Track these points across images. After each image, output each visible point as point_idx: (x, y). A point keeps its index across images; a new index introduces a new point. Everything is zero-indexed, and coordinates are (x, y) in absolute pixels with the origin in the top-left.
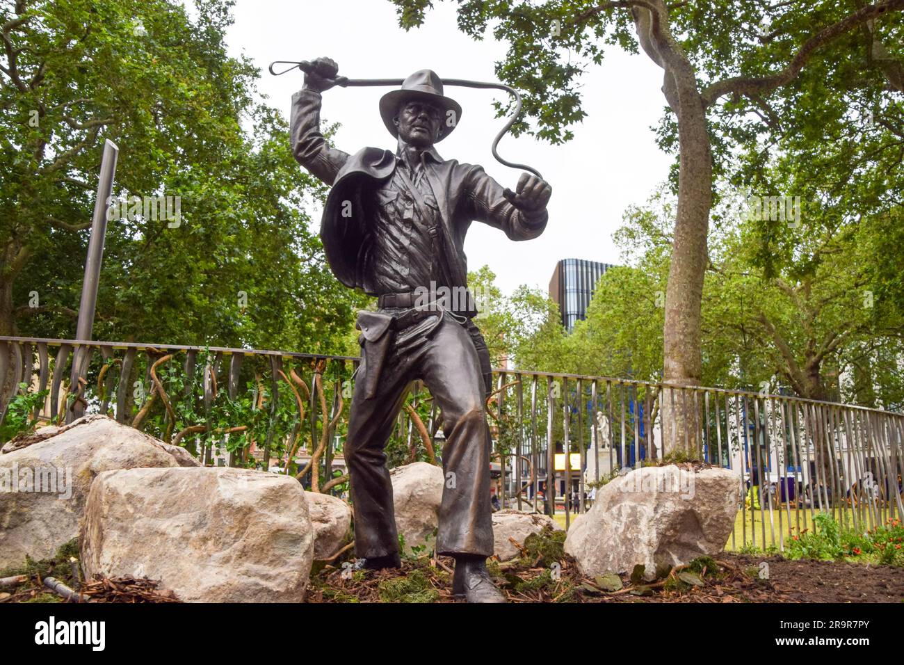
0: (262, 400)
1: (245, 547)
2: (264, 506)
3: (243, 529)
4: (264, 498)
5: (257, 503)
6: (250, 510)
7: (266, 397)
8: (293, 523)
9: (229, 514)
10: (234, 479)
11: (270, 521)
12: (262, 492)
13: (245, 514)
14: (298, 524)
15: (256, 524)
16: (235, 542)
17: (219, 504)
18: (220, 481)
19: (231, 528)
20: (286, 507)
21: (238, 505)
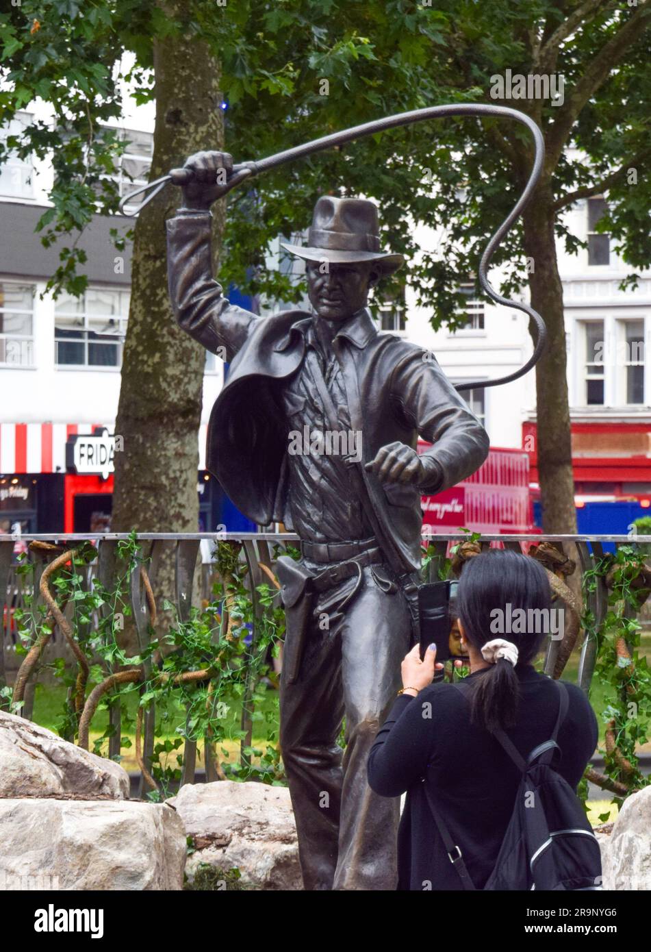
0: (231, 624)
1: (86, 884)
2: (104, 843)
3: (84, 866)
4: (104, 835)
5: (97, 841)
6: (90, 847)
7: (238, 619)
8: (132, 859)
9: (71, 852)
10: (77, 815)
11: (109, 858)
12: (102, 829)
13: (86, 852)
14: (137, 861)
15: (96, 861)
16: (77, 879)
17: (62, 842)
18: (64, 817)
19: (74, 866)
20: (127, 844)
21: (79, 843)
